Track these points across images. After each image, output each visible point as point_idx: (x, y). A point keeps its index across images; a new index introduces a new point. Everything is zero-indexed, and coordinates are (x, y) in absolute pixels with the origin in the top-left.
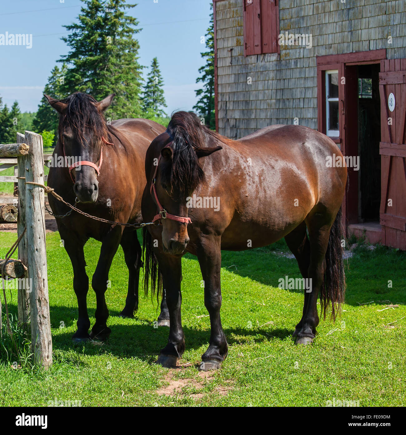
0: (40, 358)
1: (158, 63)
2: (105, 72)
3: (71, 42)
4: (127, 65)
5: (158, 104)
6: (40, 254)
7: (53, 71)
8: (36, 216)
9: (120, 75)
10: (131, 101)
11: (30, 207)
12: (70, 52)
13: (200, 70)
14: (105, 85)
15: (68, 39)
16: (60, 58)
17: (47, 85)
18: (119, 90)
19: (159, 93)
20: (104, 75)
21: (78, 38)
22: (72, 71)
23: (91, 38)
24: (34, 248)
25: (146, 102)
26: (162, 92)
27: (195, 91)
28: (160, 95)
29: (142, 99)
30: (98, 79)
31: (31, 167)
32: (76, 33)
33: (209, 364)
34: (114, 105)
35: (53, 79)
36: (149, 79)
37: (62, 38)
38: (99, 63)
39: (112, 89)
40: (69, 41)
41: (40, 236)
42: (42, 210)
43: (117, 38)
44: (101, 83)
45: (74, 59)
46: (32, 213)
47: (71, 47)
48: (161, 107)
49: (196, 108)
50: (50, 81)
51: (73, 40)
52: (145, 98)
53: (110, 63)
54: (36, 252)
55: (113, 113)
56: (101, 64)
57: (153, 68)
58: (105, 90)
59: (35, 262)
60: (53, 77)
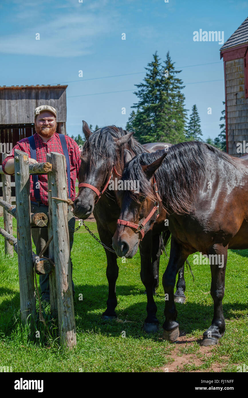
0: (66, 340)
1: (196, 108)
2: (162, 113)
3: (140, 95)
4: (176, 109)
5: (197, 134)
6: (64, 254)
7: (132, 114)
8: (60, 223)
9: (171, 115)
10: (178, 131)
11: (55, 215)
12: (139, 102)
13: (222, 112)
14: (162, 121)
15: (138, 93)
16: (133, 105)
17: (128, 123)
18: (171, 125)
19: (198, 127)
20: (161, 116)
21: (144, 93)
22: (141, 113)
23: (153, 92)
24: (59, 249)
25: (189, 133)
26: (199, 126)
27: (220, 125)
28: (198, 128)
29: (187, 131)
30: (157, 118)
31: (56, 182)
32: (143, 89)
33: (209, 341)
34: (168, 134)
35: (131, 119)
36: (191, 118)
37: (134, 92)
38: (158, 108)
39: (167, 124)
40: (139, 94)
41: (64, 239)
42: (65, 218)
43: (169, 92)
44: (159, 121)
45: (142, 106)
46: (57, 220)
47: (140, 98)
48: (199, 136)
49: (221, 136)
50: (130, 120)
51: (141, 94)
52: (189, 130)
53: (165, 108)
54: (61, 253)
55: (167, 139)
56: (159, 109)
57: (193, 111)
58: (162, 125)
59: (60, 261)
60: (131, 118)
